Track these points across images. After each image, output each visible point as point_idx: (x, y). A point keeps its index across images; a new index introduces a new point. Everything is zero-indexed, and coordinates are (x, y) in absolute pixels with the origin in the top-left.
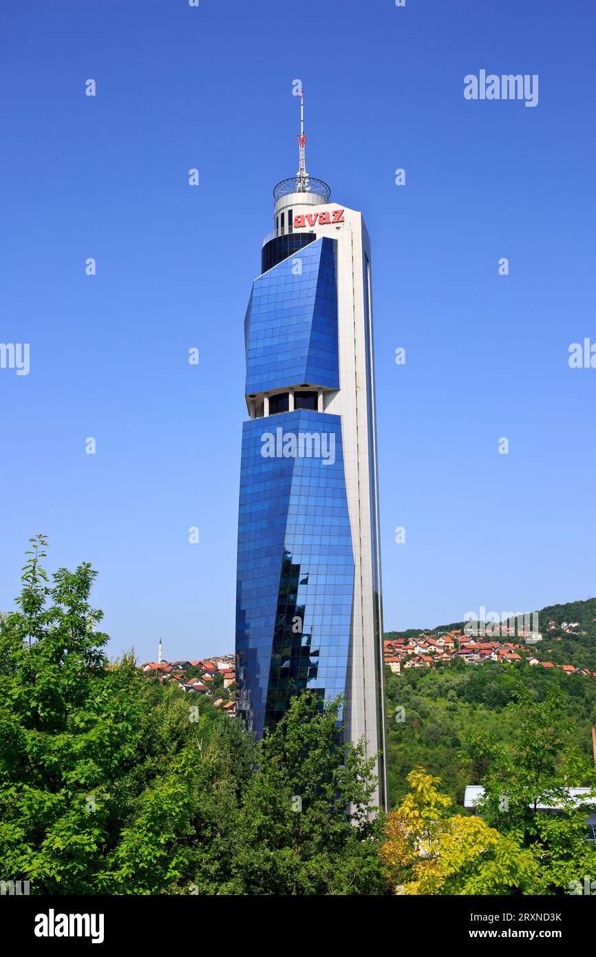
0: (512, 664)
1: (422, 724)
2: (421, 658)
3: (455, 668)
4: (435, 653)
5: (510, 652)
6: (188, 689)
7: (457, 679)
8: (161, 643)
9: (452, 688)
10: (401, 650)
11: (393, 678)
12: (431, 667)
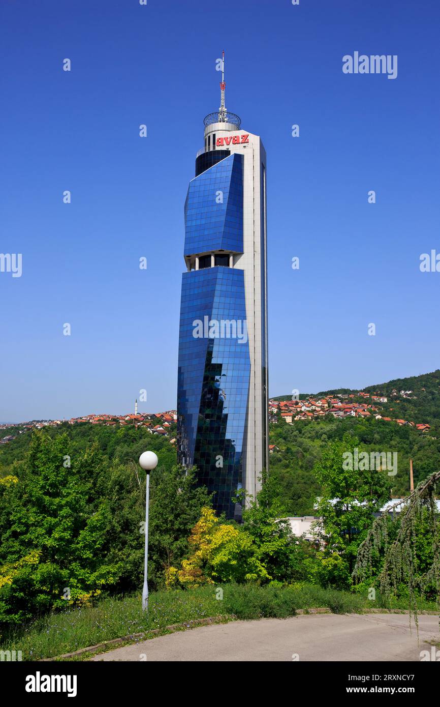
0: (364, 418)
1: (303, 456)
2: (305, 413)
3: (327, 420)
4: (315, 410)
5: (364, 410)
6: (154, 432)
7: (328, 427)
8: (136, 402)
9: (325, 433)
10: (293, 408)
11: (287, 427)
12: (312, 420)
